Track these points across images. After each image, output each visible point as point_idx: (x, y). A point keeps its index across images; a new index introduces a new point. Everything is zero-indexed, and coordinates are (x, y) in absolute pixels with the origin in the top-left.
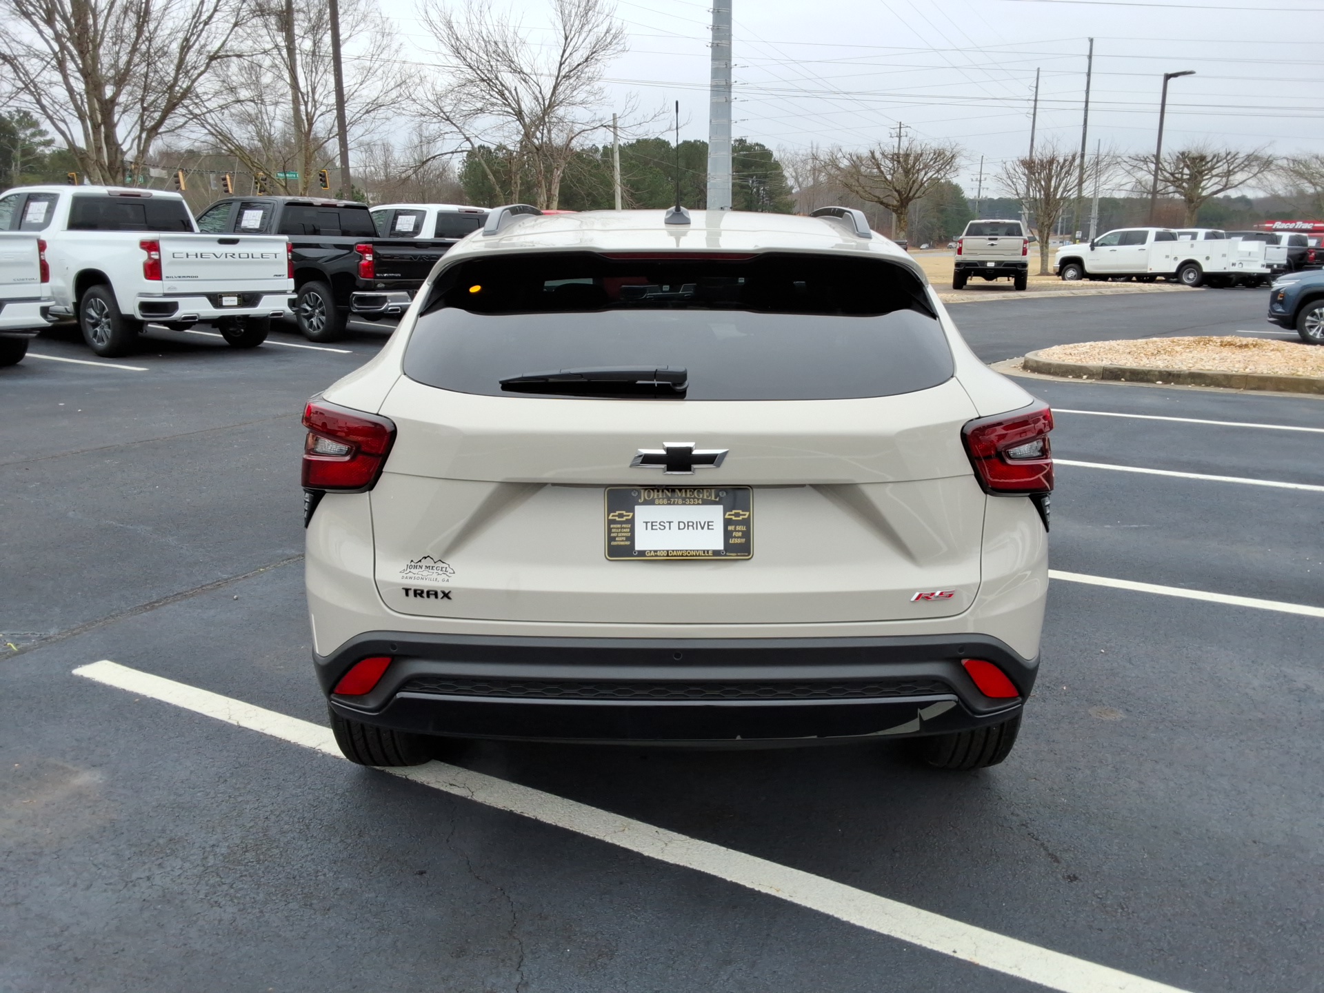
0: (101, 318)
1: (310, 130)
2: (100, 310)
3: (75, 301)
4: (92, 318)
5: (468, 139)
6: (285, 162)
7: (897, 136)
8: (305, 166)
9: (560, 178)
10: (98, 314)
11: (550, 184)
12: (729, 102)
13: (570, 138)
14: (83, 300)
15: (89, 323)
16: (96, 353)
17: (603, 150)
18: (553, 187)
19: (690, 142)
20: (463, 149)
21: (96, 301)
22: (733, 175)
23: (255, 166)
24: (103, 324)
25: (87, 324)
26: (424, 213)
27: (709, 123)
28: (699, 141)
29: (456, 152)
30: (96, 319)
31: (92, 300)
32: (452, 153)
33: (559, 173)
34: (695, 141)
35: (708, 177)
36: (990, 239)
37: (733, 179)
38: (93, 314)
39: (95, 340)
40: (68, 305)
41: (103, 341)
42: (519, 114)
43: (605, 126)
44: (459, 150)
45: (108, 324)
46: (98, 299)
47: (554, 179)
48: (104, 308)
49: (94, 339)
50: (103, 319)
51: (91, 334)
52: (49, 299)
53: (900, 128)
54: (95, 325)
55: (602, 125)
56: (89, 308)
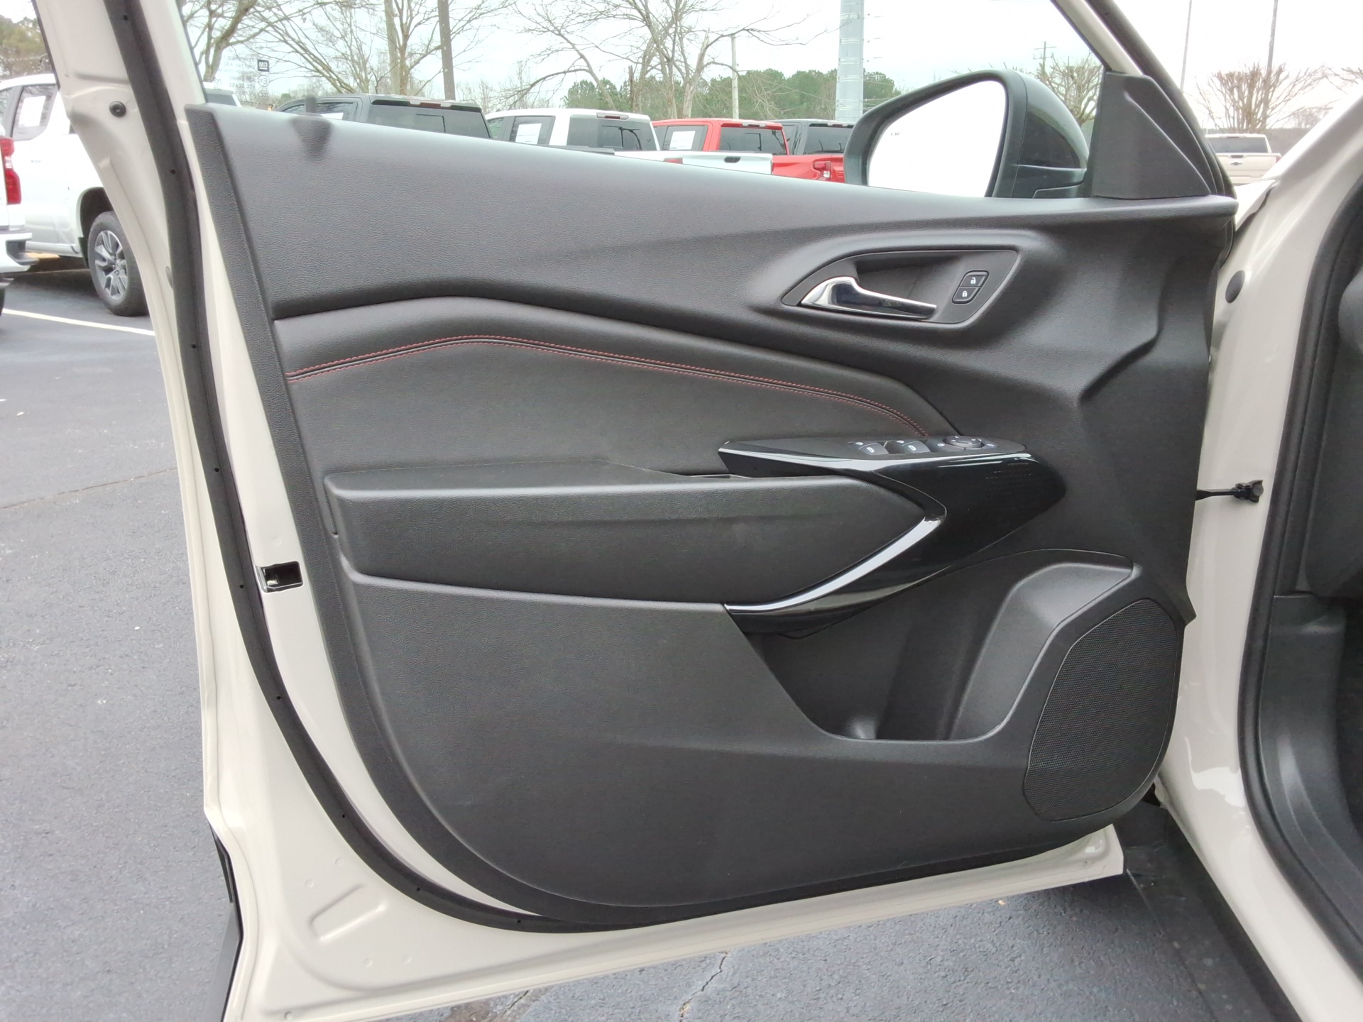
0: (115, 260)
1: (405, 45)
2: (113, 248)
3: (82, 236)
4: (104, 260)
5: (582, 56)
6: (377, 82)
7: (1041, 58)
8: (401, 86)
9: (692, 95)
10: (111, 254)
11: (682, 102)
12: (860, 18)
13: (705, 46)
14: (90, 235)
15: (100, 267)
16: (110, 309)
17: (712, 84)
18: (685, 106)
19: (805, 72)
20: (577, 68)
21: (106, 234)
22: (864, 102)
23: (343, 87)
24: (118, 269)
25: (97, 268)
26: (552, 118)
27: (838, 43)
28: (815, 71)
29: (569, 71)
30: (109, 260)
31: (102, 233)
32: (565, 72)
33: (692, 88)
34: (810, 71)
35: (837, 104)
36: (1233, 157)
37: (864, 106)
38: (105, 254)
39: (108, 291)
40: (73, 243)
41: (119, 292)
42: (646, 19)
43: (748, 30)
44: (572, 69)
45: (124, 268)
46: (109, 232)
47: (687, 96)
48: (118, 245)
49: (107, 289)
50: (118, 261)
51: (103, 284)
52: (22, 230)
53: (1045, 48)
54: (108, 270)
55: (744, 29)
56: (99, 244)
